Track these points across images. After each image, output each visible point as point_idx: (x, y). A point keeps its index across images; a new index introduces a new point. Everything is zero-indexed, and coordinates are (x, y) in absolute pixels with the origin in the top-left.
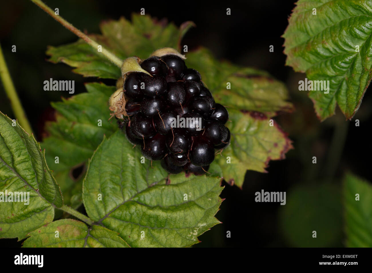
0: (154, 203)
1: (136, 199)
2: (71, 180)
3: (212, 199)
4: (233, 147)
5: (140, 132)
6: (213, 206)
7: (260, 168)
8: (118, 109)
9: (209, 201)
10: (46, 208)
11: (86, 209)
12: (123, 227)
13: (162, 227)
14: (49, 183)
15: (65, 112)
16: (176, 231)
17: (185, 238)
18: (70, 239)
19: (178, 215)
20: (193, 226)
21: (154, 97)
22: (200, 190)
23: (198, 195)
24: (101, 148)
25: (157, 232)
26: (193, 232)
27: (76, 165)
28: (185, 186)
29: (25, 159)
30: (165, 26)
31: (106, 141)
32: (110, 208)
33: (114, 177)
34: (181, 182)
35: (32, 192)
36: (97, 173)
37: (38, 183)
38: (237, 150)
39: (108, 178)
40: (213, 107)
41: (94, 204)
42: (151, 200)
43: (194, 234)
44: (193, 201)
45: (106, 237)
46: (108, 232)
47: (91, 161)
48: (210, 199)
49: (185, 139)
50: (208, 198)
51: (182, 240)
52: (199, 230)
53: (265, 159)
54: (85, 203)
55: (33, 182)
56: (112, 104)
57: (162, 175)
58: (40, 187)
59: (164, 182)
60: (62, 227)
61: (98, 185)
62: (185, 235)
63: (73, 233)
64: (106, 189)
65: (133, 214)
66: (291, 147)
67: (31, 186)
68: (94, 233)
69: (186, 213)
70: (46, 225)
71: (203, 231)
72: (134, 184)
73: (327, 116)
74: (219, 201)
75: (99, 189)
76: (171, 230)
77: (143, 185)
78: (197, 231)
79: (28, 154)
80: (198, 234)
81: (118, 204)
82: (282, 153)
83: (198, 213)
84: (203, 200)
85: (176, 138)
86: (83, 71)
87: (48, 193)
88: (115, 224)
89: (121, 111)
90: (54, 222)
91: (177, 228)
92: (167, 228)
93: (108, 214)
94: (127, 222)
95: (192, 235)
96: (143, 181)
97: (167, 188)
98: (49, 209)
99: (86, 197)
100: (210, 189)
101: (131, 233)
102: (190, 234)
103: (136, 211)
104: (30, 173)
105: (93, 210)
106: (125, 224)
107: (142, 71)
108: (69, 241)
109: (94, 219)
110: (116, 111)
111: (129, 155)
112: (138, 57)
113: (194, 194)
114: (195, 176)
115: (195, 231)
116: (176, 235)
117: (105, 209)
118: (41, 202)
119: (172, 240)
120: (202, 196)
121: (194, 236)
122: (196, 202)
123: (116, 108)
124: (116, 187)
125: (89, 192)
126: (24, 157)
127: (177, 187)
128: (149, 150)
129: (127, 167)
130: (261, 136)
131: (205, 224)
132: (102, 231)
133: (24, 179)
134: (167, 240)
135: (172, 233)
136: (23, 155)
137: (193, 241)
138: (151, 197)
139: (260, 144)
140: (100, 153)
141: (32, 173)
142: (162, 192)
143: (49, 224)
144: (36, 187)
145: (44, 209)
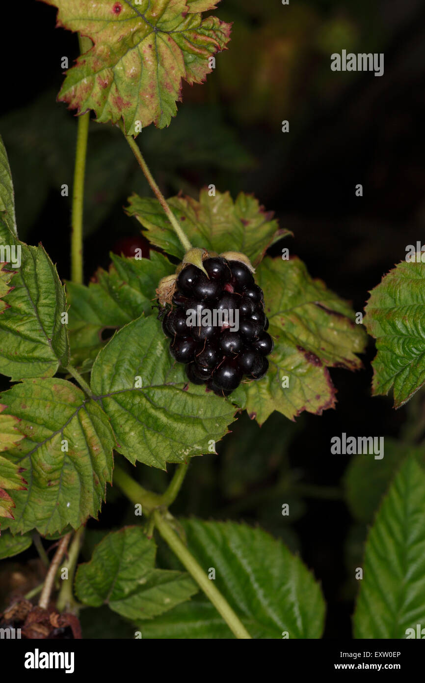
0: (161, 404)
1: (146, 391)
2: (98, 339)
3: (220, 426)
4: (272, 380)
5: (174, 329)
6: (217, 433)
7: (290, 413)
8: (164, 294)
9: (216, 427)
10: (52, 361)
11: (91, 379)
12: (120, 413)
13: (157, 431)
14: (62, 339)
15: (121, 269)
16: (170, 442)
17: (175, 453)
18: (63, 402)
19: (179, 426)
20: (189, 444)
21: (203, 300)
22: (213, 412)
23: (209, 414)
24: (135, 324)
25: (151, 434)
26: (185, 450)
27: (110, 326)
28: (200, 401)
29: (51, 304)
30: (269, 220)
31: (142, 319)
32: (116, 388)
33: (134, 359)
34: (198, 394)
35: (45, 339)
36: (119, 348)
37: (54, 333)
38: (274, 385)
39: (128, 357)
40: (258, 336)
41: (102, 377)
42: (160, 399)
43: (185, 453)
44: (201, 419)
45: (97, 416)
46: (101, 412)
47: (117, 333)
48: (218, 425)
49: (215, 355)
50: (217, 423)
51: (171, 453)
52: (192, 451)
53: (299, 408)
54: (93, 372)
55: (49, 330)
56: (160, 287)
57: (184, 378)
58: (53, 337)
59: (182, 387)
60: (59, 387)
61: (115, 360)
62: (176, 449)
63: (68, 398)
64: (120, 368)
65: (135, 405)
66: (333, 406)
67: (46, 333)
68: (88, 406)
69: (187, 428)
70: (43, 378)
71: (195, 454)
72: (151, 375)
73: (380, 393)
74: (225, 431)
75: (114, 365)
76: (166, 438)
77: (159, 380)
78: (190, 451)
79: (55, 300)
80: (188, 455)
81: (125, 388)
82: (320, 408)
83: (200, 433)
84: (211, 423)
85: (206, 351)
86: (152, 237)
87: (58, 348)
88: (113, 407)
89: (166, 298)
90: (53, 378)
91: (172, 439)
92: (162, 435)
93: (111, 394)
94: (126, 410)
95: (182, 453)
96: (162, 376)
97: (181, 394)
98: (54, 363)
99: (97, 367)
100: (222, 415)
101: (124, 424)
102: (181, 451)
103: (139, 403)
104: (49, 320)
105: (98, 383)
106: (123, 411)
107: (202, 268)
108: (60, 403)
109: (95, 392)
110: (161, 295)
111: (159, 343)
112: (207, 251)
113: (205, 413)
114: (215, 395)
115: (187, 450)
116: (168, 445)
117: (111, 388)
118: (49, 353)
119: (161, 449)
120: (212, 418)
121: (184, 455)
122: (203, 421)
123: (163, 293)
124: (131, 370)
125: (102, 364)
126: (50, 302)
127: (191, 398)
128: (177, 349)
129: (152, 354)
130: (307, 381)
131: (200, 448)
132: (96, 408)
133: (41, 323)
134: (156, 446)
135: (165, 442)
136: (50, 299)
137: (180, 459)
138: (161, 396)
139: (302, 389)
140: (131, 328)
141: (52, 321)
142: (174, 395)
143: (47, 379)
144: (50, 336)
145: (49, 361)
